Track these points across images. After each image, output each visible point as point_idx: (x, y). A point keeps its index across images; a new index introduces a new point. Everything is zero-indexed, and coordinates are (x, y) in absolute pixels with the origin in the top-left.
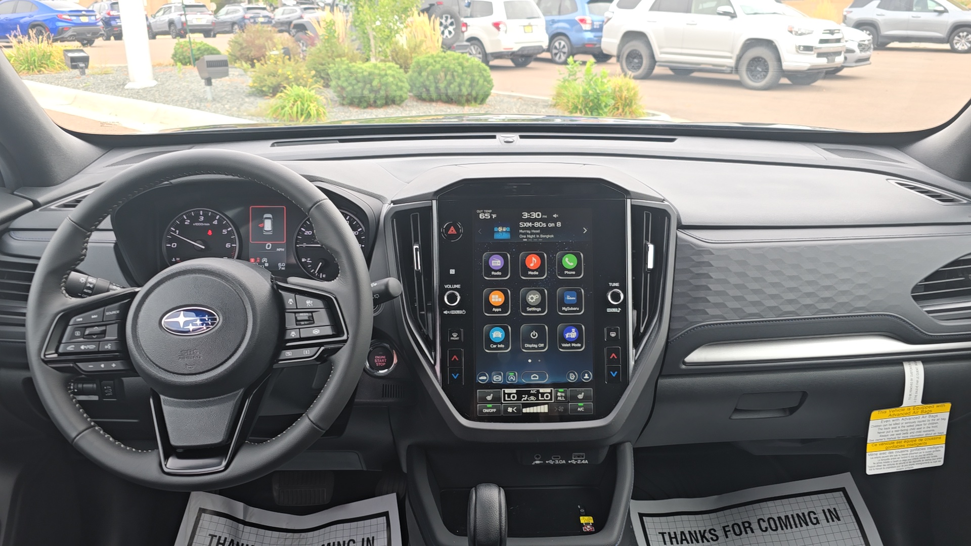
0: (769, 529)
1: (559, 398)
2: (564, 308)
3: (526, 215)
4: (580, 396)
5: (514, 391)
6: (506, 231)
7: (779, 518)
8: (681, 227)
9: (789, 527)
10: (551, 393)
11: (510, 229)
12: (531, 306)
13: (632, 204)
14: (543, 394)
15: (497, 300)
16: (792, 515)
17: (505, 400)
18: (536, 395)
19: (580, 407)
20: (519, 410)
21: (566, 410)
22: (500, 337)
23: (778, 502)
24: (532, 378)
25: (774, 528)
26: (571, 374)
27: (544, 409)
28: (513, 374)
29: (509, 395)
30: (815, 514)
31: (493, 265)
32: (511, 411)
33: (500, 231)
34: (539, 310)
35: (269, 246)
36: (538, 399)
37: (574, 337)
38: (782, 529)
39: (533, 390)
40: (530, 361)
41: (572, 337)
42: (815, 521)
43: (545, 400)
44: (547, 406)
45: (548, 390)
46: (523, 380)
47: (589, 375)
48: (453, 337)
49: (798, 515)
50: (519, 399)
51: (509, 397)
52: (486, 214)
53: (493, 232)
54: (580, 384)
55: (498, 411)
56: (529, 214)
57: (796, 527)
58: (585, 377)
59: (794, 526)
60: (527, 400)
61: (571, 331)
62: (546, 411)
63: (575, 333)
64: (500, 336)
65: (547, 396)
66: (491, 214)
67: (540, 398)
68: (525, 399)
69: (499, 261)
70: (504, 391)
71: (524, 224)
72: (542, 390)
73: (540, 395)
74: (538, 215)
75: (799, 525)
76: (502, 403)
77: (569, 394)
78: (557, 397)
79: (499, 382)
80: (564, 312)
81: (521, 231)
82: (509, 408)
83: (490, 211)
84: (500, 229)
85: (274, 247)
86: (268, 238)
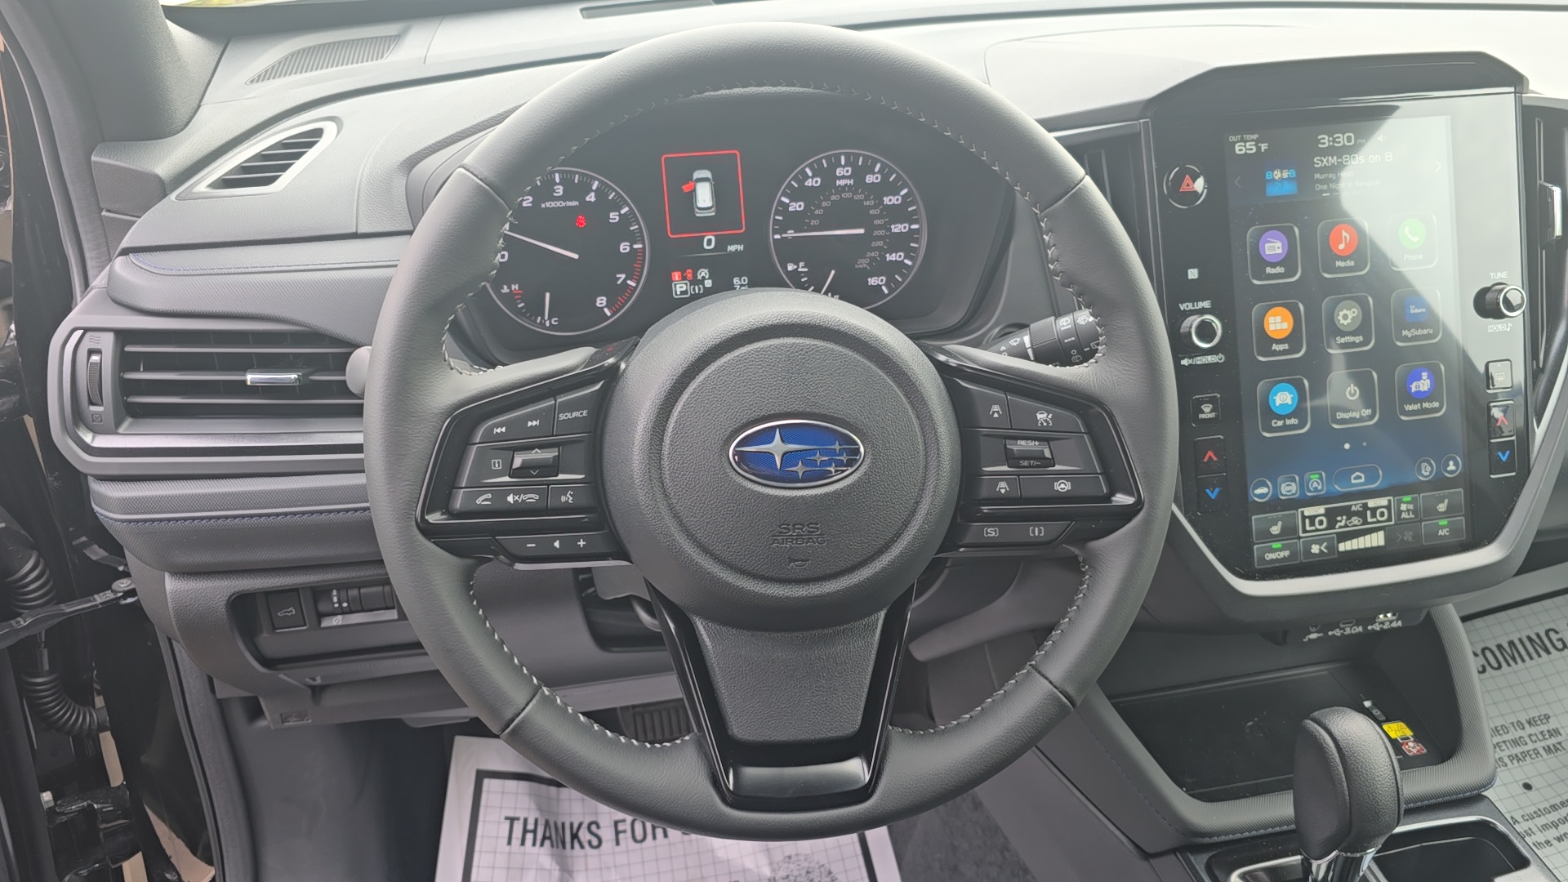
0: (1488, 668)
1: (1404, 515)
2: (1405, 333)
3: (1326, 141)
4: (1442, 507)
5: (1321, 510)
6: (1289, 179)
7: (1500, 647)
9: (1518, 660)
10: (1388, 507)
11: (1297, 173)
12: (1343, 334)
13: (1524, 103)
14: (1374, 510)
15: (1279, 327)
16: (1521, 640)
17: (1305, 531)
18: (1362, 514)
19: (1443, 527)
20: (1332, 548)
21: (1417, 536)
22: (1290, 403)
23: (1490, 618)
24: (1353, 481)
25: (1496, 665)
26: (1424, 465)
27: (1377, 540)
28: (1317, 476)
29: (1312, 518)
30: (1557, 632)
31: (1267, 253)
32: (1317, 551)
33: (1277, 178)
34: (1359, 339)
35: (709, 241)
36: (1365, 522)
37: (1426, 389)
38: (1509, 665)
39: (1355, 505)
40: (1347, 446)
41: (1422, 389)
42: (1559, 645)
43: (1378, 522)
44: (1381, 534)
45: (1383, 501)
46: (1336, 487)
47: (1456, 464)
48: (1203, 412)
49: (1529, 638)
50: (1332, 524)
51: (1312, 524)
52: (1248, 144)
53: (1264, 183)
54: (1440, 483)
55: (1293, 555)
56: (1331, 139)
57: (1531, 658)
58: (1449, 469)
59: (1526, 657)
60: (1346, 526)
61: (1419, 378)
62: (1382, 543)
63: (1428, 381)
64: (1289, 401)
65: (1382, 514)
66: (1257, 142)
67: (1369, 520)
68: (1342, 524)
69: (1279, 244)
70: (1303, 512)
71: (1322, 161)
72: (1372, 503)
73: (1369, 513)
74: (1349, 139)
75: (1534, 655)
76: (1300, 538)
77: (1421, 502)
78: (1400, 512)
79: (1293, 494)
80: (1406, 339)
81: (1317, 176)
82: (1313, 546)
83: (1255, 137)
84: (1277, 174)
85: (722, 243)
86: (707, 224)
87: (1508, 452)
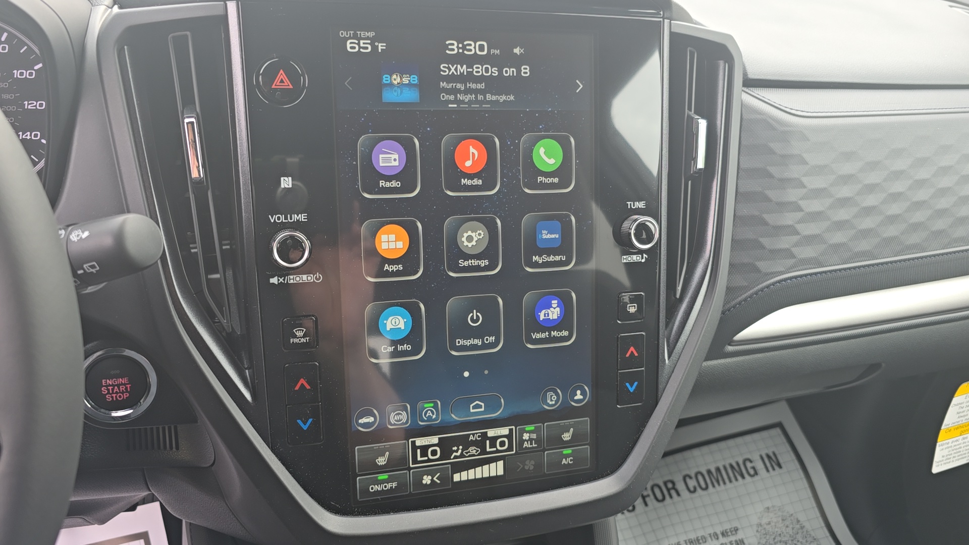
0: (698, 489)
1: (526, 445)
2: (535, 258)
3: (455, 47)
4: (567, 437)
5: (435, 440)
6: (410, 85)
7: (709, 472)
8: (750, 83)
9: (721, 482)
10: (509, 437)
11: (419, 79)
12: (467, 257)
13: (672, 30)
14: (493, 440)
15: (392, 246)
16: (725, 468)
17: (415, 461)
18: (480, 444)
19: (567, 456)
20: (446, 479)
21: (539, 466)
22: (403, 328)
23: (705, 449)
24: (472, 411)
25: (703, 486)
26: (549, 394)
27: (496, 469)
28: (432, 405)
29: (424, 449)
30: (751, 461)
31: (381, 165)
32: (429, 482)
33: (395, 82)
34: (484, 263)
36: (484, 452)
37: (555, 317)
38: (714, 486)
39: (473, 435)
40: (466, 374)
41: (551, 317)
42: (752, 472)
43: (498, 451)
44: (501, 464)
45: (505, 431)
46: (453, 416)
47: (584, 393)
48: (295, 337)
49: (732, 466)
50: (446, 455)
51: (424, 454)
52: (362, 42)
53: (380, 87)
54: (566, 412)
55: (402, 486)
56: (460, 46)
57: (730, 481)
58: (576, 398)
59: (727, 481)
60: (462, 456)
61: (549, 306)
62: (501, 472)
63: (558, 309)
64: (402, 326)
65: (502, 444)
66: (373, 41)
67: (488, 449)
68: (458, 454)
69: (396, 156)
70: (413, 443)
71: (450, 69)
72: (491, 433)
73: (488, 442)
74: (481, 48)
75: (733, 479)
76: (410, 469)
77: (545, 433)
78: (522, 441)
79: (403, 424)
80: (536, 265)
81: (443, 84)
82: (425, 477)
83: (371, 34)
84: (396, 79)
87: (636, 383)
